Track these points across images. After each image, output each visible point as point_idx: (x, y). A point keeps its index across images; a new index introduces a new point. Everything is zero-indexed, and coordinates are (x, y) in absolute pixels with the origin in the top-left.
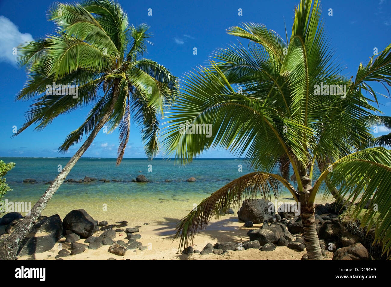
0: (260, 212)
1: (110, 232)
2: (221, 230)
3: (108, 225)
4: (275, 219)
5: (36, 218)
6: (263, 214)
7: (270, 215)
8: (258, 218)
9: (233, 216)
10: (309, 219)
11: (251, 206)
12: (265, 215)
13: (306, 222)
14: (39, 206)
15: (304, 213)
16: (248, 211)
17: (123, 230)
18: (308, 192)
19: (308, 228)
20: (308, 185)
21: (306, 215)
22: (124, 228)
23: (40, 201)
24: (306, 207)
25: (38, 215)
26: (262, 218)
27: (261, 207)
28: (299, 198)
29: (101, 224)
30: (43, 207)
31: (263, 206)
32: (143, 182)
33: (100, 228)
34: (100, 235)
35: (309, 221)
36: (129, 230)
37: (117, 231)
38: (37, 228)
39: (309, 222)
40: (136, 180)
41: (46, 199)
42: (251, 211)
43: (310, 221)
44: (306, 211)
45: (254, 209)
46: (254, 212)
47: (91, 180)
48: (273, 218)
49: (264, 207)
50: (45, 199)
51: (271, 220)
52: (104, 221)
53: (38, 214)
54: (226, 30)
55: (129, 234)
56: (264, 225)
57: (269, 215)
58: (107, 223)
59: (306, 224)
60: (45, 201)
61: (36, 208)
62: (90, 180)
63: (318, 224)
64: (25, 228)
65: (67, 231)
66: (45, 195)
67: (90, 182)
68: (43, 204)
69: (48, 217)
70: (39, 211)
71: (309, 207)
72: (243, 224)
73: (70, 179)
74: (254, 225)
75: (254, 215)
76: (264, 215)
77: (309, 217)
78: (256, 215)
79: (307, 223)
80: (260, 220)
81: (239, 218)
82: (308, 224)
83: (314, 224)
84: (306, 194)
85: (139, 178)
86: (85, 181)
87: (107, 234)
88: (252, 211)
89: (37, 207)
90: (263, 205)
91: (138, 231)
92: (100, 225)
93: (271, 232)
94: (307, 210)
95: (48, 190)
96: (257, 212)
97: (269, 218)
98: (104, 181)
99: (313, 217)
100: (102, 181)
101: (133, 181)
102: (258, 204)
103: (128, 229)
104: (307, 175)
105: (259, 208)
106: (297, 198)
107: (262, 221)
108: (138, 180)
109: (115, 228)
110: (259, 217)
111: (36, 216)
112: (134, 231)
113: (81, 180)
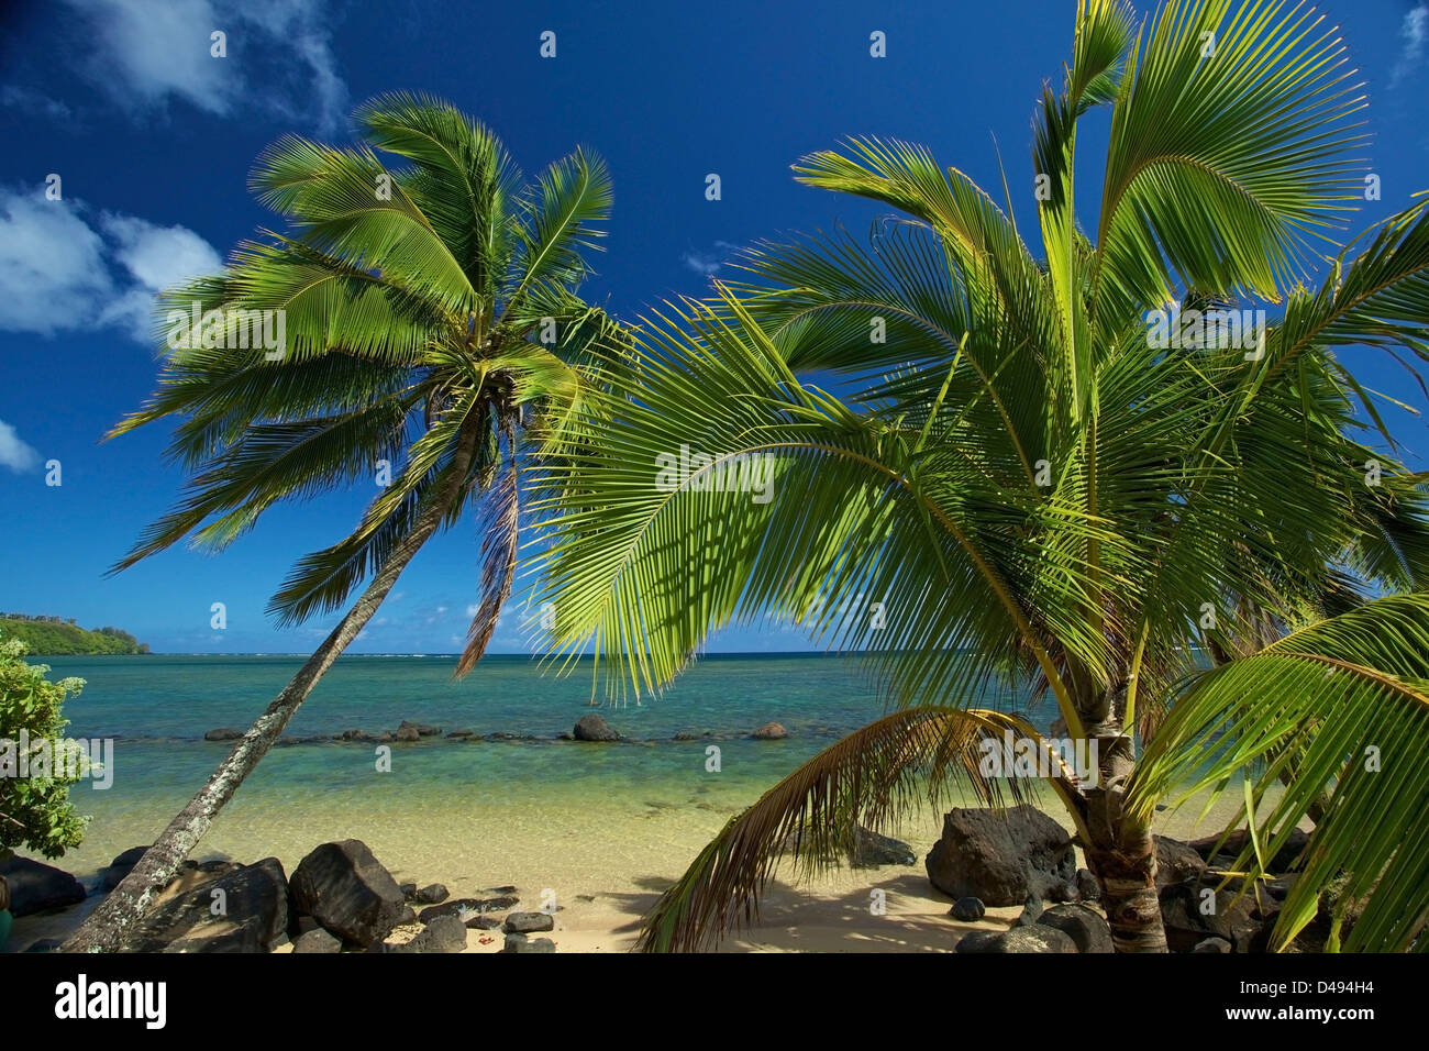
0: (1010, 861)
1: (445, 928)
2: (860, 933)
3: (449, 900)
4: (1072, 892)
5: (168, 870)
6: (1025, 868)
7: (1053, 872)
8: (1003, 883)
9: (908, 871)
10: (1130, 904)
11: (974, 835)
12: (1031, 873)
13: (1121, 914)
14: (183, 829)
15: (1111, 878)
16: (964, 856)
17: (499, 923)
18: (1119, 789)
19: (1128, 942)
20: (1120, 760)
21: (1117, 886)
22: (501, 914)
23: (190, 809)
24: (1115, 852)
25: (177, 861)
26: (1019, 885)
27: (1013, 839)
28: (1086, 813)
29: (425, 895)
30: (196, 831)
31: (1024, 837)
32: (598, 740)
33: (418, 910)
34: (412, 937)
35: (1132, 913)
36: (516, 923)
37: (474, 924)
38: (201, 905)
39: (1134, 919)
40: (571, 735)
41: (210, 803)
42: (973, 857)
43: (1135, 914)
44: (1118, 870)
45: (984, 846)
46: (985, 861)
47: (421, 734)
48: (1066, 887)
49: (1028, 840)
50: (206, 802)
51: (1059, 896)
52: (434, 887)
53: (178, 856)
54: (793, 167)
55: (514, 937)
56: (1028, 913)
57: (1049, 873)
58: (446, 894)
59: (1123, 923)
60: (206, 811)
61: (171, 836)
62: (417, 735)
63: (1247, 918)
64: (127, 909)
65: (301, 919)
66: (208, 789)
67: (418, 740)
68: (197, 819)
69: (247, 865)
70: (180, 846)
71: (1127, 853)
72: (946, 907)
73: (353, 729)
74: (990, 911)
75: (989, 873)
76: (1026, 873)
77: (1132, 895)
78: (994, 873)
79: (1126, 920)
80: (1014, 895)
81: (932, 882)
82: (1130, 926)
83: (1157, 928)
84: (1108, 797)
85: (583, 726)
86: (399, 736)
87: (436, 934)
88: (979, 855)
89: (177, 830)
90: (1022, 830)
91: (549, 928)
92: (420, 902)
93: (1044, 945)
94: (1120, 864)
95: (222, 770)
96: (999, 859)
97: (1049, 885)
98: (467, 738)
99: (1151, 895)
100: (458, 739)
101: (565, 738)
102: (1004, 828)
103: (514, 919)
104: (1111, 717)
105: (1007, 844)
106: (1077, 814)
107: (1022, 897)
108: (581, 736)
109: (469, 914)
110: (1009, 882)
111: (170, 863)
112: (534, 926)
113: (386, 732)
